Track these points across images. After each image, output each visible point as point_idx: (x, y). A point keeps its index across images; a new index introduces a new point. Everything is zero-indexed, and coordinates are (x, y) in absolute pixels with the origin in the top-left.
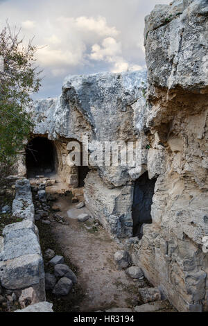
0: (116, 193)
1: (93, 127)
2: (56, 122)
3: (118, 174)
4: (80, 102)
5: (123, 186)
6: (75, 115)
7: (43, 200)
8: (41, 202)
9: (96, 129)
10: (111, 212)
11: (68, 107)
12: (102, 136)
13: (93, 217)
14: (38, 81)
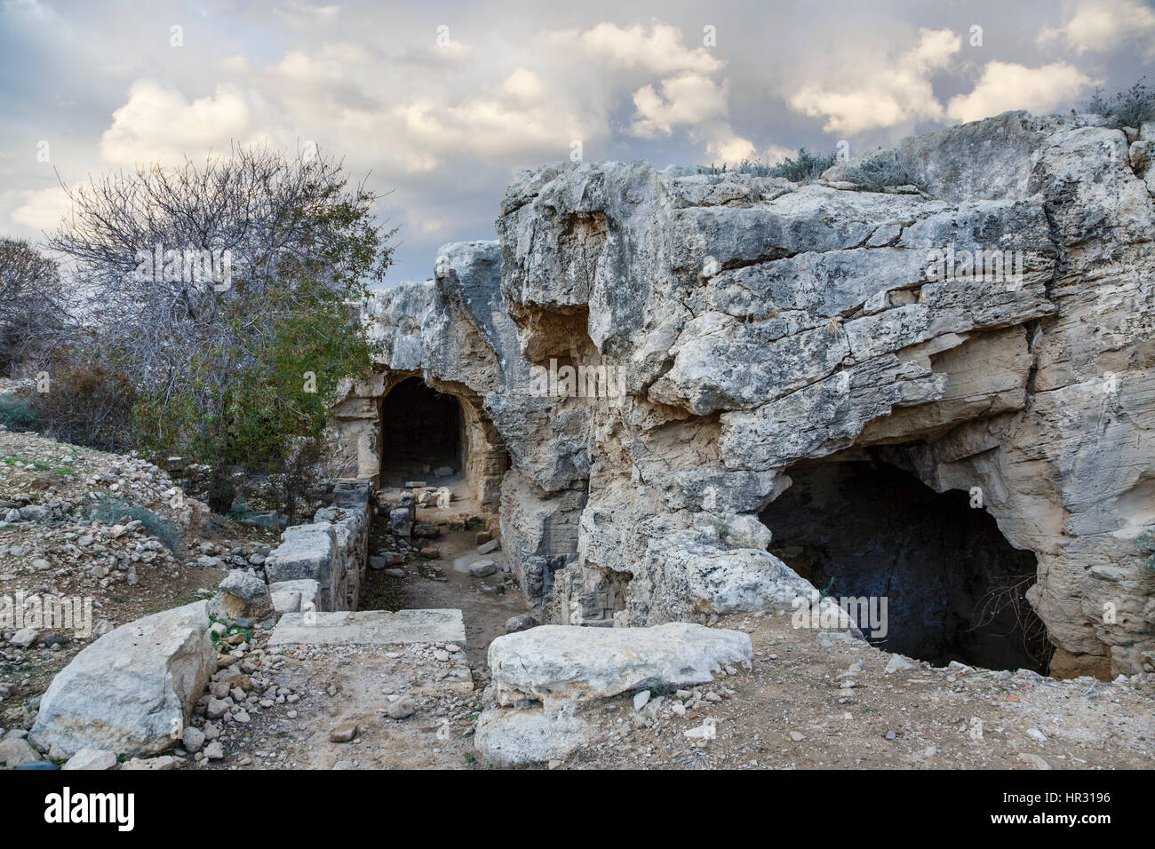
0: (551, 507)
1: (499, 356)
2: (425, 345)
3: (550, 464)
4: (469, 301)
5: (562, 491)
6: (461, 330)
7: (401, 532)
8: (398, 537)
9: (504, 362)
10: (534, 551)
11: (449, 313)
12: (517, 377)
13: (506, 569)
14: (386, 253)
